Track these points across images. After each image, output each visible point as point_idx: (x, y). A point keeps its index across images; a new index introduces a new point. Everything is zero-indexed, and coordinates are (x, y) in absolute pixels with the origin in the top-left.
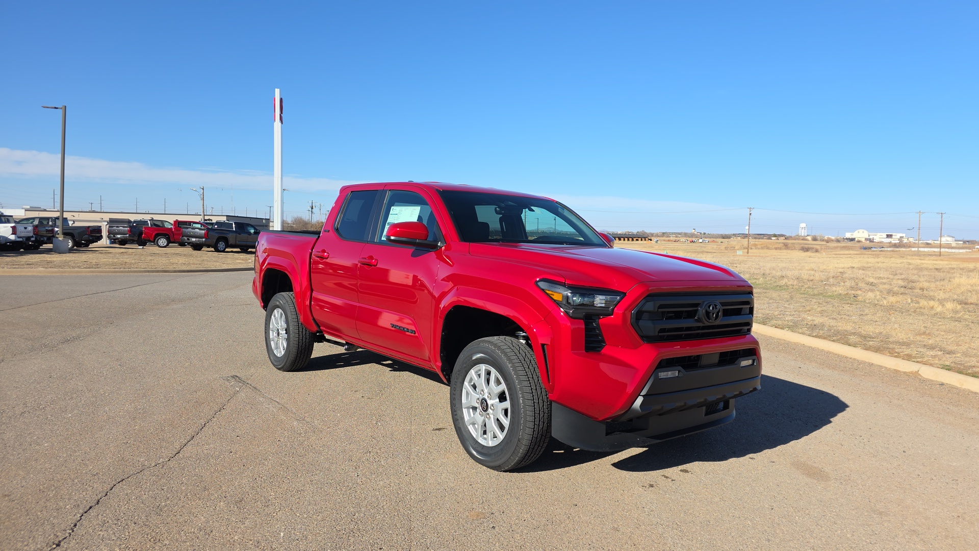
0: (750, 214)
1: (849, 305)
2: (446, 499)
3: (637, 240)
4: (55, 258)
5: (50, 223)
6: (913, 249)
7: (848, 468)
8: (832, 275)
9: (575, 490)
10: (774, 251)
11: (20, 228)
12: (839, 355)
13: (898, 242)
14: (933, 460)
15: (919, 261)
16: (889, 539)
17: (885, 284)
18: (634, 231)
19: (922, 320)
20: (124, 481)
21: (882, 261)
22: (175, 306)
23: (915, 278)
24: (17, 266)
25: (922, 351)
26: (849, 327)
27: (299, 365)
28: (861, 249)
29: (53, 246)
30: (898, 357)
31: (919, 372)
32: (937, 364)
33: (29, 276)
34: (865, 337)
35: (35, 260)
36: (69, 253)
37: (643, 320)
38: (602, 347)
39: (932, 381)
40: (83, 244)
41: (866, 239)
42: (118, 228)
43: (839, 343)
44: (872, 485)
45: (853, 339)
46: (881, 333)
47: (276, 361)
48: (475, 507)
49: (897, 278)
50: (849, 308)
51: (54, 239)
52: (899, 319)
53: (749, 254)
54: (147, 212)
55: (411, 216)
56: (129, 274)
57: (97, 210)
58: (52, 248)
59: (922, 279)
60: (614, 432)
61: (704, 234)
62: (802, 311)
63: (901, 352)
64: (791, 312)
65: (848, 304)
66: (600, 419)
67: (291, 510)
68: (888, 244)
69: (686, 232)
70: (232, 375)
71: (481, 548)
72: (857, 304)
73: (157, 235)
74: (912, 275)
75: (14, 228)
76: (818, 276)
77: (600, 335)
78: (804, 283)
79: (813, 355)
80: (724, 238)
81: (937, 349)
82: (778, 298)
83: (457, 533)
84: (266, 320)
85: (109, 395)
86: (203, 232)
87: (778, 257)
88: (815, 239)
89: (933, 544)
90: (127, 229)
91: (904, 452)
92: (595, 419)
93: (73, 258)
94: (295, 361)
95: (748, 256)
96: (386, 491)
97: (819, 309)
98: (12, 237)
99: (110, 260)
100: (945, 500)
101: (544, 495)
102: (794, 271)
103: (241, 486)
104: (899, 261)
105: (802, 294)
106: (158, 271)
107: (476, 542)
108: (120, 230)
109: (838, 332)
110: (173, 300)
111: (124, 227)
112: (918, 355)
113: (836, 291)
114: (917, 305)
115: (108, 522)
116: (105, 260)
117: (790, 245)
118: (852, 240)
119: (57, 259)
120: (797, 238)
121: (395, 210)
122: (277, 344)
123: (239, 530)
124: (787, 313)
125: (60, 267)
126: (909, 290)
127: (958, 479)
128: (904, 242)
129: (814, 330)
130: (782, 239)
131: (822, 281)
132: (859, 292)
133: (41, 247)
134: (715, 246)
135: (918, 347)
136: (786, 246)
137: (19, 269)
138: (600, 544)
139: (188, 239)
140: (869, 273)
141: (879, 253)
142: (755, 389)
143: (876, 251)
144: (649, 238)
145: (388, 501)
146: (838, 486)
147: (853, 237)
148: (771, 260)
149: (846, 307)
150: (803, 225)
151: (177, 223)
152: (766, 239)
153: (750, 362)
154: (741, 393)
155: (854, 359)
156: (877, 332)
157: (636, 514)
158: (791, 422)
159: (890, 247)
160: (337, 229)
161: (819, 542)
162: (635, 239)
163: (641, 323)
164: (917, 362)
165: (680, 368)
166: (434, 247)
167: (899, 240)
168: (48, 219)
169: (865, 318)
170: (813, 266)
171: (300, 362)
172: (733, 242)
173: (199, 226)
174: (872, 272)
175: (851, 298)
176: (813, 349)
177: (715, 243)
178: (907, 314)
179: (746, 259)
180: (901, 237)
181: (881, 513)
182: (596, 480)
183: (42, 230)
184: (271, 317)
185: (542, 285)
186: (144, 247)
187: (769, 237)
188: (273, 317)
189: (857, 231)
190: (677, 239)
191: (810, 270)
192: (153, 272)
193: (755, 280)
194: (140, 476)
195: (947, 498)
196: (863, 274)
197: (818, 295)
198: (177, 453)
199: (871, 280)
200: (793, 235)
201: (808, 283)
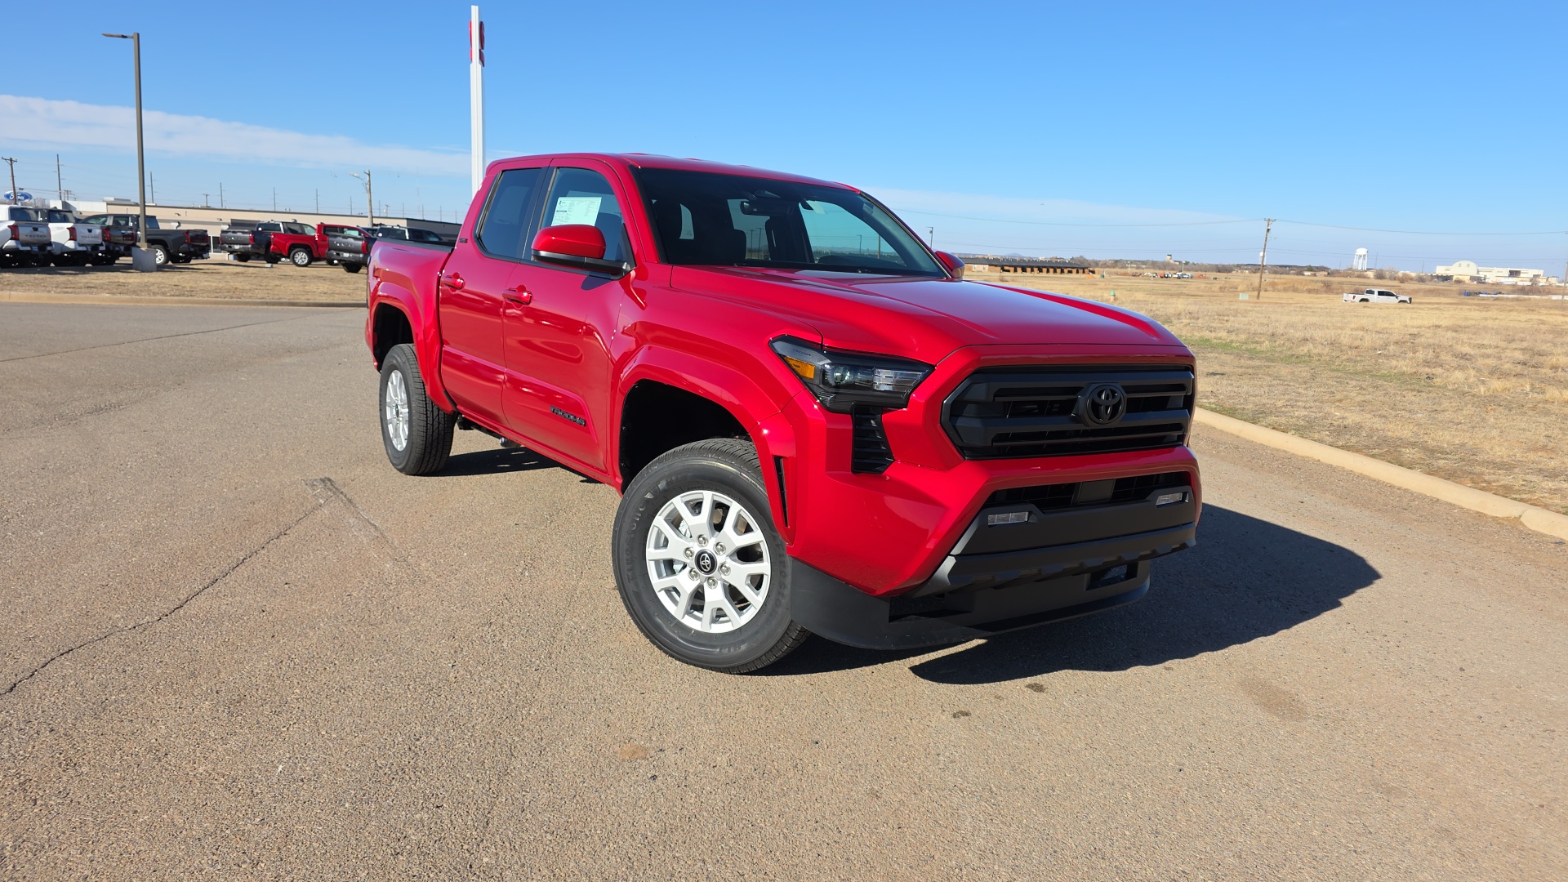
0: (1268, 230)
1: (1415, 393)
2: (591, 717)
3: (1070, 272)
4: (134, 278)
5: (131, 224)
6: (1554, 297)
7: (1346, 696)
8: (1395, 338)
9: (824, 713)
10: (1307, 295)
11: (82, 230)
12: (1378, 482)
13: (1530, 284)
14: (1514, 688)
15: (1560, 319)
16: (1394, 845)
17: (1488, 356)
18: (1067, 256)
19: (1545, 423)
20: (71, 652)
21: (1495, 317)
22: (288, 360)
23: (1544, 347)
24: (70, 290)
25: (1533, 479)
26: (1406, 432)
27: (429, 466)
28: (1460, 294)
29: (133, 260)
30: (1486, 490)
31: (1522, 519)
32: (1557, 505)
33: (85, 306)
34: (1432, 451)
35: (101, 281)
36: (158, 271)
37: (965, 417)
38: (886, 465)
39: (1544, 535)
40: (181, 258)
41: (1473, 279)
42: (234, 235)
43: (1382, 460)
44: (1384, 732)
45: (1409, 453)
46: (1463, 445)
47: (395, 457)
48: (636, 736)
49: (1514, 347)
50: (1413, 398)
51: (133, 249)
52: (1501, 420)
53: (1261, 300)
54: (288, 211)
55: (586, 215)
56: (236, 306)
57: (213, 206)
58: (131, 262)
59: (1559, 350)
60: (906, 616)
61: (1187, 263)
62: (1327, 401)
63: (1494, 482)
64: (1306, 401)
65: (1413, 390)
66: (878, 593)
67: (316, 722)
68: (1511, 288)
69: (1155, 260)
70: (323, 477)
71: (618, 815)
72: (1430, 392)
73: (293, 247)
74: (1542, 341)
75: (72, 230)
76: (1368, 340)
77: (883, 442)
78: (1341, 351)
79: (1332, 480)
80: (1219, 271)
81: (1562, 478)
82: (1289, 377)
83: (585, 785)
84: (381, 389)
85: (117, 501)
86: (360, 243)
87: (1309, 305)
88: (1380, 276)
89: (1480, 860)
90: (248, 235)
91: (1462, 670)
92: (870, 591)
93: (160, 280)
94: (423, 460)
95: (1258, 303)
96: (490, 698)
97: (1359, 398)
98: (71, 245)
99: (215, 284)
100: (1521, 771)
101: (767, 719)
102: (1327, 331)
103: (253, 673)
104: (1524, 317)
105: (1333, 370)
106: (282, 304)
107: (613, 804)
108: (238, 237)
109: (1385, 441)
110: (289, 351)
111: (243, 233)
112: (1524, 488)
113: (1396, 367)
114: (1540, 396)
115: (11, 725)
116: (206, 283)
117: (1334, 286)
118: (1447, 278)
119: (135, 280)
120: (1350, 272)
121: (564, 203)
122: (396, 430)
123: (213, 756)
124: (1300, 404)
125: (135, 292)
126: (1530, 369)
127: (1556, 729)
128: (1540, 284)
129: (1341, 436)
130: (1321, 276)
131: (1375, 349)
132: (1439, 371)
133: (117, 262)
134: (1203, 285)
135: (1528, 474)
136: (1328, 288)
137: (72, 295)
138: (837, 822)
139: (338, 254)
140: (1464, 337)
141: (1493, 302)
142: (1184, 546)
143: (1488, 299)
144: (1091, 269)
145: (487, 716)
146: (1318, 732)
147: (1449, 273)
148: (1295, 311)
149: (1410, 396)
150: (1362, 251)
151: (324, 229)
152: (1294, 274)
153: (1178, 496)
154: (1154, 552)
155: (1405, 490)
156: (1457, 442)
157: (921, 767)
158: (1259, 602)
159: (1513, 292)
160: (479, 238)
161: (1254, 842)
162: (1066, 271)
163: (961, 422)
164: (1521, 500)
165: (1033, 507)
166: (615, 271)
167: (1531, 281)
168: (126, 217)
169: (1440, 417)
170: (1364, 322)
171: (431, 460)
172: (1236, 278)
173: (355, 234)
174: (1470, 336)
175: (1420, 382)
176: (1331, 468)
177: (1203, 281)
178: (1518, 411)
179: (1250, 308)
180: (1536, 276)
181: (1389, 791)
182: (868, 695)
183: (117, 235)
184: (387, 384)
185: (780, 347)
186: (274, 265)
187: (1300, 271)
188: (389, 384)
189: (1457, 264)
190: (1139, 271)
191: (1357, 329)
192: (274, 304)
193: (1254, 345)
194: (99, 645)
195: (1525, 767)
196: (1453, 338)
197: (1364, 373)
198: (177, 608)
199: (1466, 349)
200: (1343, 268)
201: (1349, 353)
